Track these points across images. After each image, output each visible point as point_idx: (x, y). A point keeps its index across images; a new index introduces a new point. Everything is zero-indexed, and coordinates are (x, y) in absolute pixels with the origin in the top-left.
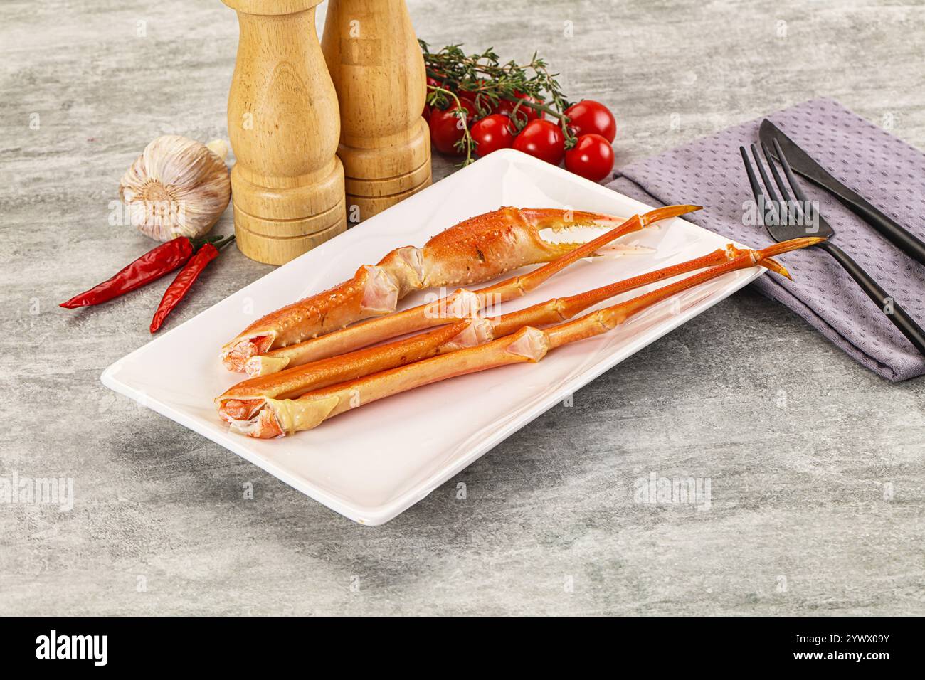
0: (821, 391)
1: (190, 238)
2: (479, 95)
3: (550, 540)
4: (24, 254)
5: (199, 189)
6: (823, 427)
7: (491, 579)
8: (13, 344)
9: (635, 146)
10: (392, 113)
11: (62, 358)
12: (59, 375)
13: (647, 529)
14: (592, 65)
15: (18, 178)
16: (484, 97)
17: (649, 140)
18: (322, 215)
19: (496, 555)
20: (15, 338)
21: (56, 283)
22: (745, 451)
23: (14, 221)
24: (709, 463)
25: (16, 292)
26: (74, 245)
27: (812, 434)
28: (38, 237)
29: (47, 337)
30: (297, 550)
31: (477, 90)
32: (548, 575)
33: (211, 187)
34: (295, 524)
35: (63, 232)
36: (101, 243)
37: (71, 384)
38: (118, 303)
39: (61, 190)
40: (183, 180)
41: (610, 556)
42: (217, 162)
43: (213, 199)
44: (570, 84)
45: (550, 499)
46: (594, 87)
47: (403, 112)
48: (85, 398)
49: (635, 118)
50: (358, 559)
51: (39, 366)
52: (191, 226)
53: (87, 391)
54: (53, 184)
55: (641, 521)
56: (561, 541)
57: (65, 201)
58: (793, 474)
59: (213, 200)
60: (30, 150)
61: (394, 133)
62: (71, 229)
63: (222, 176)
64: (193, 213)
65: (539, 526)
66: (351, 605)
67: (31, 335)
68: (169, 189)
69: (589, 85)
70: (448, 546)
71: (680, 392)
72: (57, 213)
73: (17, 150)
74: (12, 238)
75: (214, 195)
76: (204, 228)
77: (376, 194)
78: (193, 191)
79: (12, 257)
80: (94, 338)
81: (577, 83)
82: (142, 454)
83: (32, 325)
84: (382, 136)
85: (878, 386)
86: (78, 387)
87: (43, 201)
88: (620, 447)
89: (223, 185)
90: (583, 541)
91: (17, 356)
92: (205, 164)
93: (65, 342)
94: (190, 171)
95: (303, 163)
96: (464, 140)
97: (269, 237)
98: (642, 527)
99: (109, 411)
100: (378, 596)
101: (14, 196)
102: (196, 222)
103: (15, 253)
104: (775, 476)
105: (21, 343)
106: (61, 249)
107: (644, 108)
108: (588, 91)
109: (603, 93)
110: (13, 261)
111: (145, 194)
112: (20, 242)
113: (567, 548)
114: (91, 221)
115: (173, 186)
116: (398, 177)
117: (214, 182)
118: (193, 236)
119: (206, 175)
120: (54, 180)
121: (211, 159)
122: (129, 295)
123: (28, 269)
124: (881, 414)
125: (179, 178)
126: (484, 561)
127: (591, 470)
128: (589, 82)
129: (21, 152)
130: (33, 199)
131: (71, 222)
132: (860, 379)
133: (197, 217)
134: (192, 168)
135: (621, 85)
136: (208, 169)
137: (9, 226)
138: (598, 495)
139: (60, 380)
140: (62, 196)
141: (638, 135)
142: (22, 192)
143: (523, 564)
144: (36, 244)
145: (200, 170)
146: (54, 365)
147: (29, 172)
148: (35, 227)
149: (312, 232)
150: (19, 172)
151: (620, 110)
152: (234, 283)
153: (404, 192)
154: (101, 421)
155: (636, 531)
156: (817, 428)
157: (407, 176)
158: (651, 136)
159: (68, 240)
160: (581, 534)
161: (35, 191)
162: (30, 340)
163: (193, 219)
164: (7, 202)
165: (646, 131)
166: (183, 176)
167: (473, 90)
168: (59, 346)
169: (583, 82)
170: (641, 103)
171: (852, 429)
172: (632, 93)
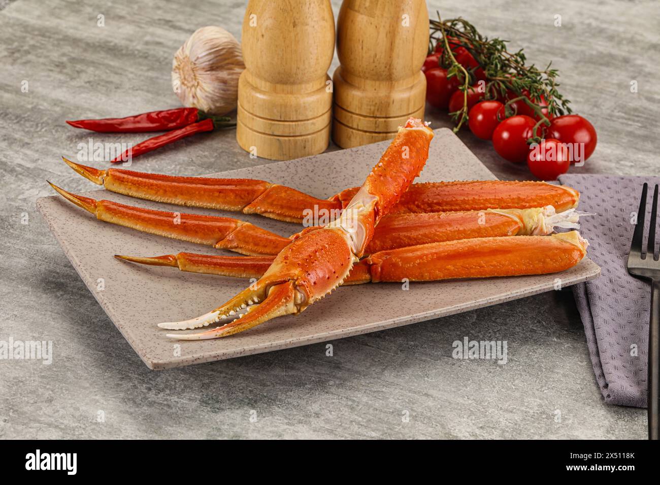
0: (542, 387)
1: (203, 112)
2: (493, 82)
3: (210, 402)
4: (92, 86)
5: (214, 72)
6: (512, 412)
7: (137, 409)
8: (17, 136)
9: (611, 169)
10: (376, 60)
11: (36, 156)
12: (20, 165)
13: (288, 424)
14: (646, 104)
15: (148, 38)
16: (496, 85)
17: (627, 169)
18: (291, 123)
19: (162, 394)
20: (23, 134)
21: (90, 110)
22: (430, 403)
23: (112, 63)
24: (392, 400)
25: (58, 106)
26: (130, 91)
27: (497, 412)
28: (115, 79)
29: (43, 140)
30: (34, 335)
31: (494, 78)
32: (180, 423)
33: (224, 74)
34: (54, 319)
35: (134, 81)
36: (150, 95)
37: (20, 174)
38: (115, 137)
39: (166, 55)
40: (201, 60)
41: (239, 430)
42: (238, 58)
43: (222, 84)
44: (613, 111)
45: (245, 376)
46: (629, 119)
47: (387, 63)
48: (19, 186)
49: (634, 150)
50: (66, 358)
51: (16, 155)
52: (205, 102)
53: (26, 182)
54: (165, 49)
55: (291, 417)
56: (217, 406)
57: (160, 63)
58: (446, 434)
59: (222, 86)
60: (178, 24)
61: (378, 79)
62: (142, 81)
63: (237, 70)
64: (206, 91)
65: (214, 390)
66: (23, 384)
67: (35, 135)
68: (193, 66)
69: (626, 116)
70: (136, 376)
71: (432, 344)
72: (145, 68)
73: (170, 21)
74: (97, 72)
75: (224, 82)
76: (216, 107)
77: (355, 126)
78: (208, 72)
79: (83, 84)
80: (72, 153)
81: (619, 112)
82: (12, 234)
83: (43, 130)
84: (367, 78)
85: (594, 401)
86: (23, 178)
87: (146, 57)
88: (340, 363)
89: (234, 77)
90: (232, 413)
91: (10, 144)
92: (224, 54)
93: (50, 148)
94: (207, 55)
95: (279, 73)
96: (458, 112)
97: (249, 128)
98: (286, 421)
99: (25, 200)
100: (48, 386)
101: (131, 48)
102: (210, 100)
103: (89, 82)
104: (430, 429)
105: (23, 138)
106: (119, 91)
107: (649, 146)
108: (620, 120)
109: (631, 125)
110: (79, 87)
111: (182, 66)
112: (99, 76)
113: (215, 412)
114: (161, 81)
115: (195, 64)
116: (375, 117)
117: (228, 71)
118: (206, 111)
119: (223, 63)
120: (168, 47)
121: (232, 53)
122: (128, 135)
123: (83, 95)
124: (570, 421)
125: (198, 58)
126: (147, 395)
127: (299, 369)
128: (629, 114)
129: (170, 24)
130: (141, 54)
131: (147, 77)
132: (585, 390)
133: (210, 95)
134: (210, 54)
135: (652, 125)
136: (226, 59)
137: (103, 65)
138: (282, 387)
139: (18, 169)
140: (162, 59)
141: (622, 162)
142: (139, 47)
143: (172, 409)
144: (107, 82)
145: (217, 57)
146: (26, 158)
147: (159, 37)
148: (120, 71)
149: (280, 134)
150: (153, 35)
151: (629, 141)
152: (206, 153)
153: (379, 133)
154: (12, 203)
155: (279, 421)
156: (506, 411)
157: (383, 120)
158: (632, 166)
159: (131, 86)
160: (237, 407)
161: (148, 49)
162: (30, 138)
163: (207, 96)
164: (122, 50)
165: (632, 162)
166: (202, 58)
167: (489, 77)
168: (43, 149)
169: (625, 113)
170: (652, 142)
171: (534, 422)
172: (654, 133)
